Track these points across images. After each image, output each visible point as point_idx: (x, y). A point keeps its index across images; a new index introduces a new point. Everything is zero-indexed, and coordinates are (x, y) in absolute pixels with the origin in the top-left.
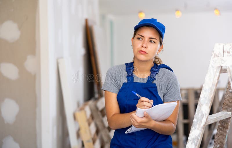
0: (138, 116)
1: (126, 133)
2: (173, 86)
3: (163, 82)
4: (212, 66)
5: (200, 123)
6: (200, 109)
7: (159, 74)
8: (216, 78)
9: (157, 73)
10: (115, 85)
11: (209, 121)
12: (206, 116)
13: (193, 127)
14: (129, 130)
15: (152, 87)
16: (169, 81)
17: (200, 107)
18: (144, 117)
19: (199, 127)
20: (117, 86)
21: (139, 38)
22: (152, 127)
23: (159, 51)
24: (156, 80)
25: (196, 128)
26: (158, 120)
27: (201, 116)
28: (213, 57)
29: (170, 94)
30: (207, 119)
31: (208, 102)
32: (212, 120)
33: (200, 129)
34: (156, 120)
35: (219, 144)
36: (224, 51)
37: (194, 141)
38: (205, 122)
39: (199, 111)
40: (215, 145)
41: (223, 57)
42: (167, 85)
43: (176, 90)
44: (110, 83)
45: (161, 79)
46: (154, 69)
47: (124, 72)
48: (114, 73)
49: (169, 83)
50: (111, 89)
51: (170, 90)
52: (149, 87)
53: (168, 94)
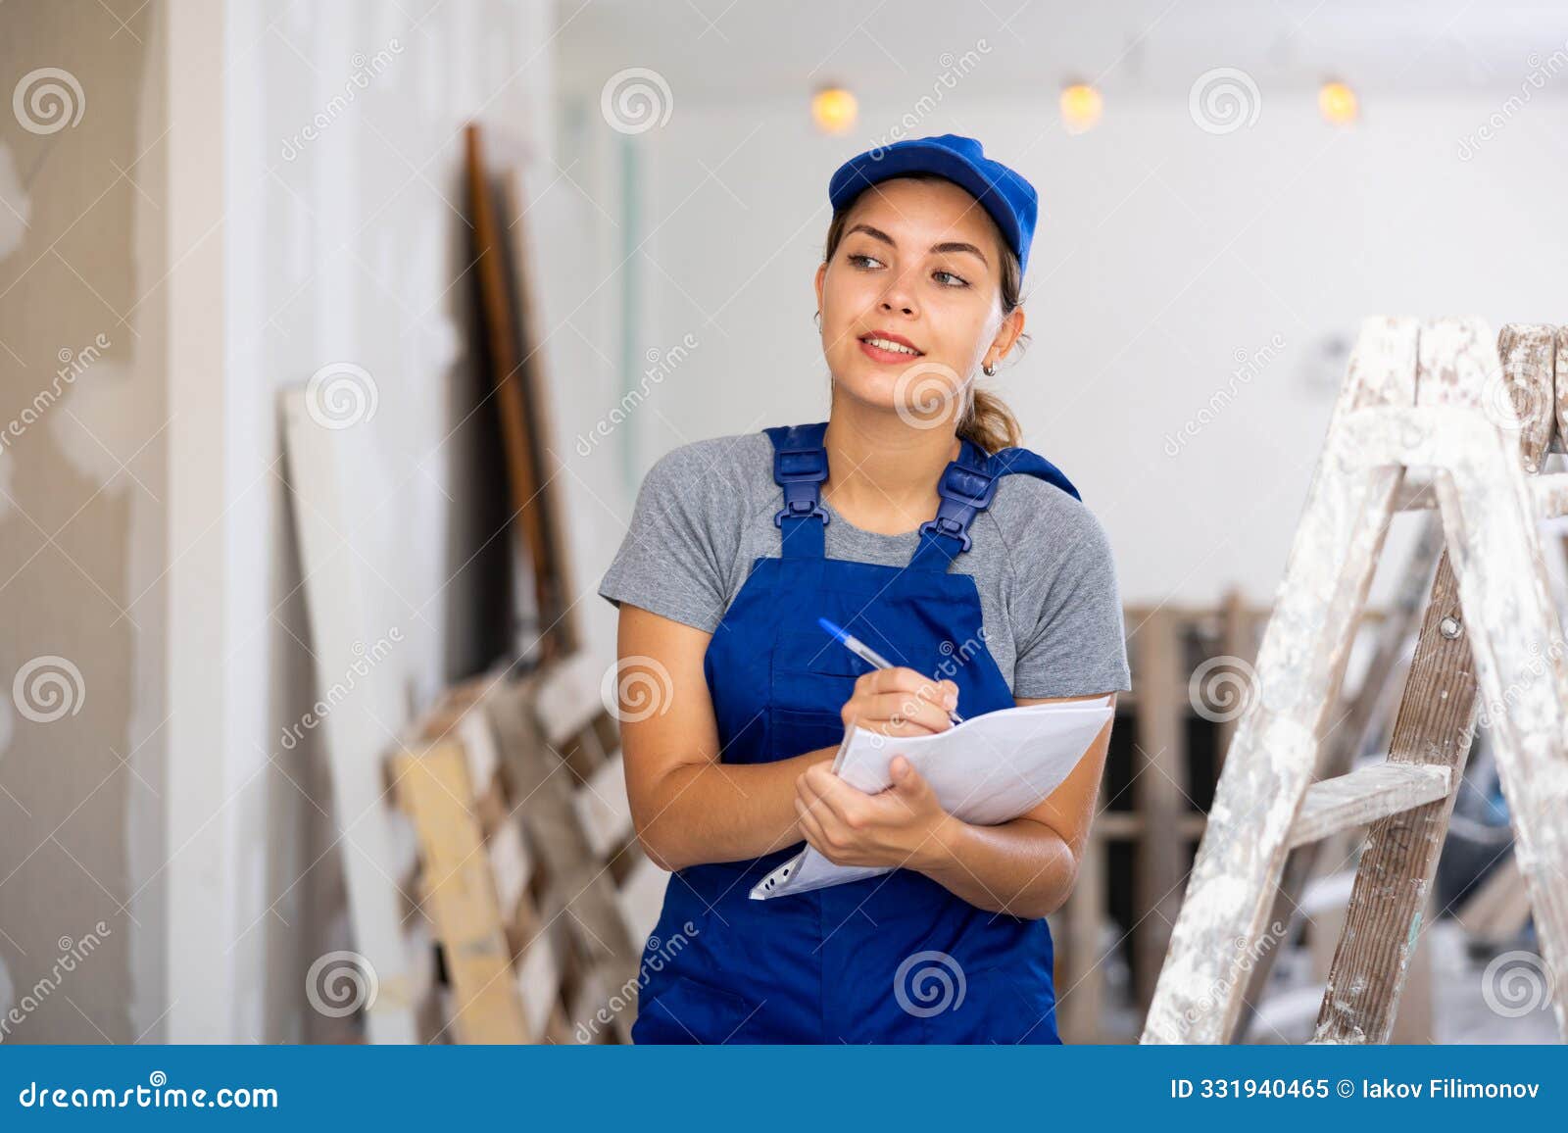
0: (850, 786)
1: (757, 894)
2: (1082, 593)
3: (1022, 569)
4: (1341, 463)
5: (1254, 836)
6: (1257, 744)
7: (993, 510)
8: (1368, 539)
9: (981, 504)
10: (697, 571)
11: (1306, 820)
12: (1291, 789)
13: (1203, 862)
14: (777, 875)
15: (945, 600)
16: (1061, 559)
17: (1258, 726)
18: (892, 787)
19: (1246, 860)
20: (713, 582)
21: (859, 260)
22: (937, 861)
23: (997, 351)
24: (974, 552)
25: (1228, 868)
26: (974, 815)
27: (1262, 786)
28: (1347, 401)
29: (1060, 650)
30: (1298, 809)
31: (1309, 697)
32: (1329, 816)
33: (1252, 870)
34: (966, 819)
35: (1362, 969)
36: (1418, 364)
37: (1212, 951)
38: (1285, 828)
39: (1247, 753)
40: (1338, 982)
41: (1416, 403)
42: (1047, 590)
43: (1103, 622)
44: (664, 558)
45: (1006, 546)
46: (960, 475)
47: (763, 489)
48: (697, 494)
49: (1059, 574)
50: (670, 598)
51: (1063, 622)
52: (926, 598)
53: (1048, 643)
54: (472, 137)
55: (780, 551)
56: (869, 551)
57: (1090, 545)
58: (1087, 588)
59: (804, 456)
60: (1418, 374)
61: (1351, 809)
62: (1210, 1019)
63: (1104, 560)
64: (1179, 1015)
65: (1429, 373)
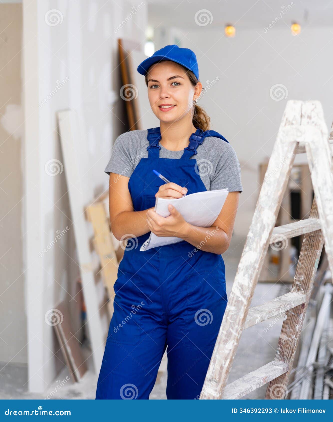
0: (159, 215)
2: (227, 164)
3: (210, 158)
4: (281, 141)
5: (259, 241)
6: (260, 216)
7: (203, 144)
9: (200, 143)
10: (126, 162)
12: (268, 228)
13: (246, 247)
15: (189, 166)
16: (221, 155)
17: (260, 211)
18: (170, 215)
19: (256, 247)
20: (130, 164)
22: (185, 235)
24: (198, 155)
25: (252, 249)
27: (261, 228)
28: (283, 124)
29: (222, 180)
30: (270, 234)
31: (273, 204)
33: (258, 250)
34: (193, 224)
35: (303, 274)
36: (302, 114)
37: (248, 271)
38: (267, 239)
39: (257, 218)
40: (297, 277)
41: (301, 125)
42: (217, 163)
43: (233, 172)
44: (118, 159)
45: (207, 153)
46: (195, 136)
47: (144, 141)
48: (127, 143)
49: (220, 159)
50: (119, 169)
51: (222, 172)
52: (185, 166)
53: (219, 178)
54: (120, 42)
55: (148, 156)
56: (171, 156)
57: (229, 152)
58: (228, 163)
59: (155, 134)
60: (301, 116)
61: (290, 233)
62: (248, 289)
63: (233, 156)
64: (240, 288)
65: (304, 116)
